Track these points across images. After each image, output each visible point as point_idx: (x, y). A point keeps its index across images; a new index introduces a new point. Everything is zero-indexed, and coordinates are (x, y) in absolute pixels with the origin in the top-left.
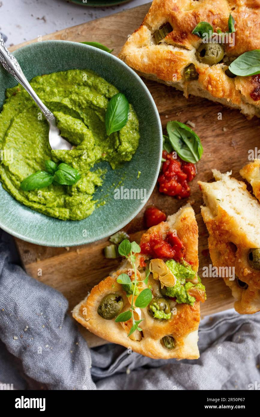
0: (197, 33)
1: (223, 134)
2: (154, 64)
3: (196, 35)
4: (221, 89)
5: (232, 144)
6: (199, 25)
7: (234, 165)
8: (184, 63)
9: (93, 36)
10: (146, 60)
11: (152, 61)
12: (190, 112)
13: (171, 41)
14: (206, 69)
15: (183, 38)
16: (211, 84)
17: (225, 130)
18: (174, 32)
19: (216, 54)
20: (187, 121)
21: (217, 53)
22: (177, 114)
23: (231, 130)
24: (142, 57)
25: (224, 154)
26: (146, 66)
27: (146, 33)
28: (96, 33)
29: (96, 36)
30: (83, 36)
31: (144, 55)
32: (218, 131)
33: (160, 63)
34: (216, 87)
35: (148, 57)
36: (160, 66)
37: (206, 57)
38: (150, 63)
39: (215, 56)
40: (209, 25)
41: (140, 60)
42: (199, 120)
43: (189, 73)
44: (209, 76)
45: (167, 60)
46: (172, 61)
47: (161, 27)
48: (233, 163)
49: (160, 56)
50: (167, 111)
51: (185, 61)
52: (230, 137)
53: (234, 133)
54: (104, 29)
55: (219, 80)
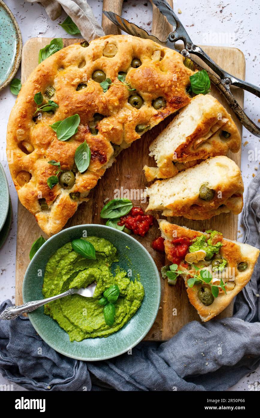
0: (53, 186)
1: (120, 181)
2: (62, 218)
3: (53, 187)
4: (92, 181)
5: (128, 177)
6: (49, 184)
7: (142, 180)
8: (68, 199)
9: (28, 244)
10: (58, 222)
11: (60, 218)
12: (98, 198)
13: (51, 202)
14: (76, 186)
15: (53, 195)
16: (87, 187)
17: (117, 179)
18: (46, 199)
19: (69, 178)
20: (104, 202)
21: (69, 176)
22: (97, 207)
23: (119, 175)
24: (55, 223)
25: (133, 184)
26: (61, 223)
27: (41, 215)
28: (26, 241)
29: (28, 243)
30: (25, 251)
31: (54, 222)
32: (117, 184)
33: (63, 214)
34: (90, 184)
35: (56, 220)
36: (64, 215)
37: (69, 184)
38: (61, 220)
39: (71, 179)
40: (50, 178)
41: (56, 225)
42: (105, 194)
43: (75, 197)
44: (82, 186)
45: (63, 209)
46: (64, 206)
47: (40, 204)
48: (141, 180)
49: (58, 213)
50: (92, 213)
51: (67, 198)
52: (123, 177)
53: (121, 174)
54: (25, 236)
55: (86, 181)
